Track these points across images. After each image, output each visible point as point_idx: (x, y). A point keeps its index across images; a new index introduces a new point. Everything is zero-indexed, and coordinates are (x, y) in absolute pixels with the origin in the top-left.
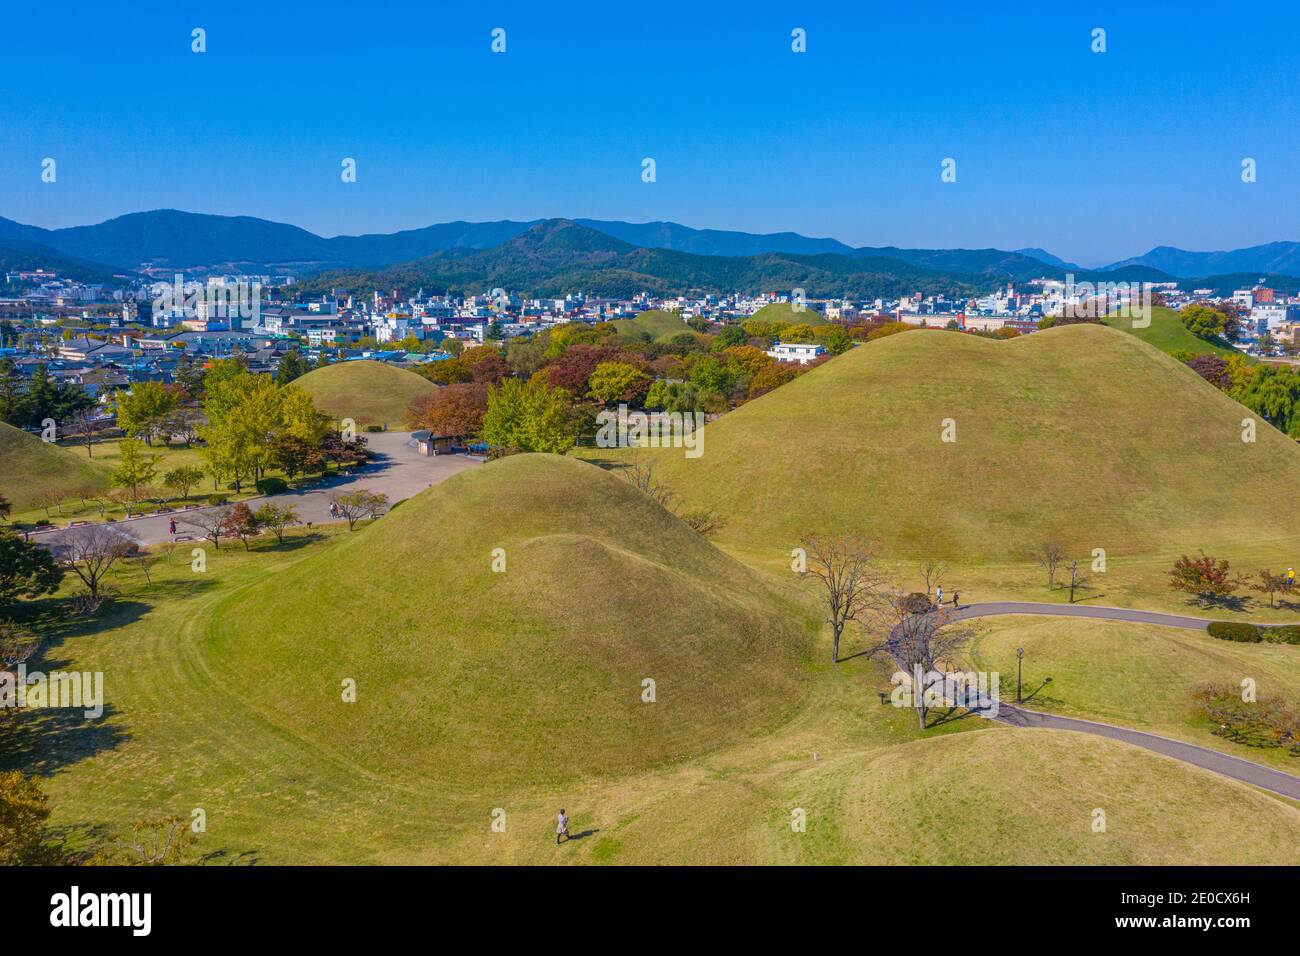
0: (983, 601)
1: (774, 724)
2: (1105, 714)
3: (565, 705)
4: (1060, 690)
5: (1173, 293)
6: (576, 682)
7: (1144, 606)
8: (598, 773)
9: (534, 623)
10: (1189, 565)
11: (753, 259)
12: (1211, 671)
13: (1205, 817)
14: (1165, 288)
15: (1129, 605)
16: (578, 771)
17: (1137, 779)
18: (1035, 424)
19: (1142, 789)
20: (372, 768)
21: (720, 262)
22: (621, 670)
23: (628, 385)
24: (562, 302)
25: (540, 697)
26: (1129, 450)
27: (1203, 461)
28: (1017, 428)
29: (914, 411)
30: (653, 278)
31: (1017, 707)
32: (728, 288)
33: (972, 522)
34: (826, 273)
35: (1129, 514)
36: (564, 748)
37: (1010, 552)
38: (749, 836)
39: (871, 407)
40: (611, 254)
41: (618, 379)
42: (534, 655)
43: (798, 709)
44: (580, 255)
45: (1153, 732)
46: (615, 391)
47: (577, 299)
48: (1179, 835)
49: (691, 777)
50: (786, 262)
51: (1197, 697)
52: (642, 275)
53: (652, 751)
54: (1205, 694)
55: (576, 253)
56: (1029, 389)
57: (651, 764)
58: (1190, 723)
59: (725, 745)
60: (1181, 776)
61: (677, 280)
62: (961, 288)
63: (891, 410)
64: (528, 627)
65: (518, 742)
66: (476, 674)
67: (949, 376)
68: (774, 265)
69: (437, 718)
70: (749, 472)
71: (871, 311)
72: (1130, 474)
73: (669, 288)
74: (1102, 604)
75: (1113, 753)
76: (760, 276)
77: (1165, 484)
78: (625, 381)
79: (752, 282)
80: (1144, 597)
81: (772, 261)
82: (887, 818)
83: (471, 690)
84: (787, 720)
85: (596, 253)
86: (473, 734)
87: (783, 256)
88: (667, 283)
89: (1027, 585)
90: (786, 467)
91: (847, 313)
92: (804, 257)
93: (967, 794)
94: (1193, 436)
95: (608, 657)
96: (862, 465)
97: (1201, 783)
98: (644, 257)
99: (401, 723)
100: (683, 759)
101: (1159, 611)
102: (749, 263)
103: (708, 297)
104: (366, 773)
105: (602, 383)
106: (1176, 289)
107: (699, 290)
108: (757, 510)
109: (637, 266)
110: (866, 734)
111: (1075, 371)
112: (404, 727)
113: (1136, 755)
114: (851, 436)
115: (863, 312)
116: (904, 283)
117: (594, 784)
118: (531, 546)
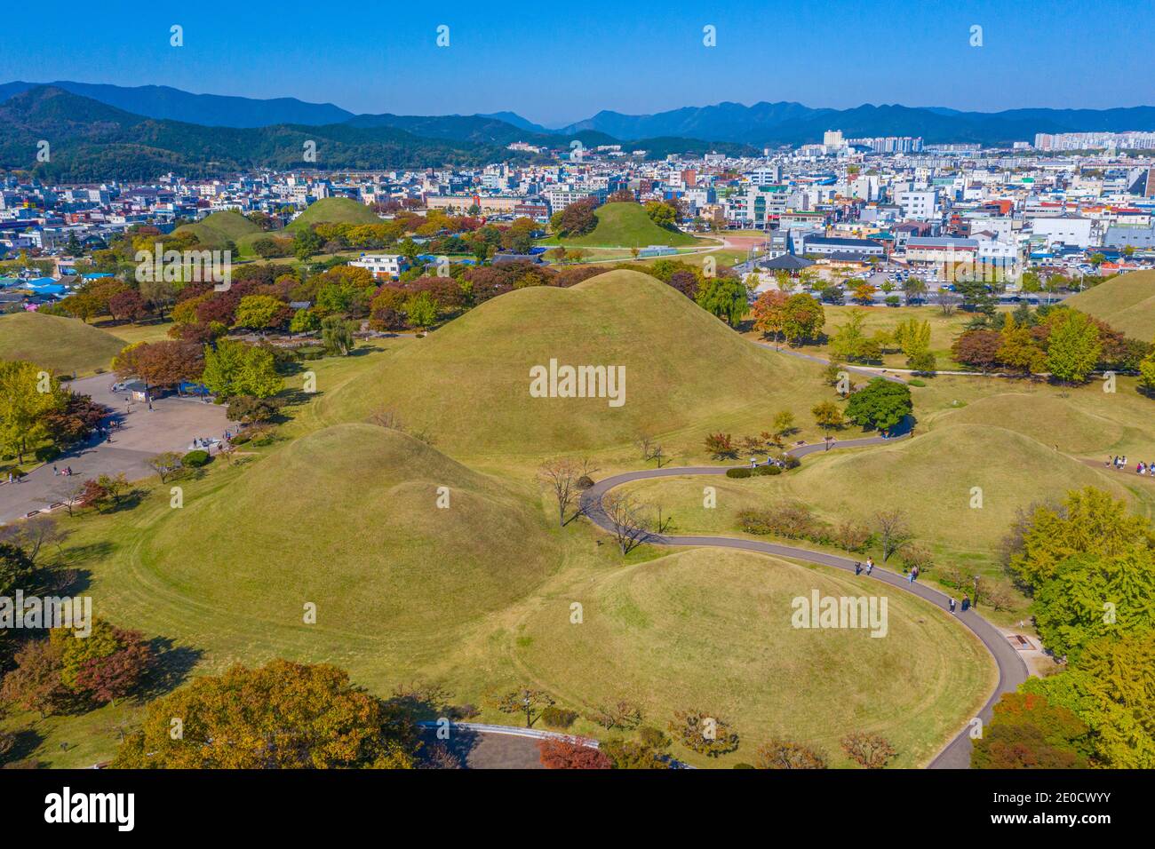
0: (615, 475)
1: (556, 567)
2: (699, 531)
3: (459, 579)
4: (677, 523)
5: (619, 154)
6: (459, 567)
7: (694, 464)
8: (491, 610)
9: (423, 540)
10: (712, 438)
11: (265, 129)
12: (738, 500)
13: (768, 573)
14: (613, 151)
15: (686, 464)
16: (481, 611)
17: (742, 565)
18: (613, 352)
19: (744, 568)
20: (371, 634)
21: (231, 133)
22: (478, 556)
23: (273, 315)
24: (98, 192)
25: (445, 579)
26: (663, 361)
27: (702, 362)
28: (604, 357)
29: (543, 352)
30: (168, 152)
31: (660, 535)
32: (244, 159)
33: (591, 422)
34: (337, 143)
35: (671, 403)
36: (469, 601)
37: (616, 439)
38: (597, 620)
39: (517, 351)
40: (114, 125)
41: (263, 310)
42: (431, 557)
43: (562, 558)
44: (77, 126)
45: (721, 536)
46: (263, 320)
47: (113, 189)
48: (762, 582)
49: (535, 602)
50: (297, 133)
51: (737, 517)
52: (155, 149)
53: (510, 594)
54: (741, 515)
55: (73, 124)
56: (604, 327)
57: (513, 600)
58: (734, 528)
59: (541, 584)
60: (755, 559)
61: (191, 154)
62: (457, 155)
63: (529, 352)
64: (420, 542)
65: (444, 604)
66: (403, 573)
67: (558, 324)
68: (286, 136)
69: (393, 601)
70: (443, 403)
71: (400, 194)
72: (666, 376)
73: (186, 162)
74: (673, 466)
75: (730, 555)
76: (274, 147)
77: (685, 380)
78: (270, 311)
79: (268, 153)
80: (692, 457)
81: (284, 132)
82: (656, 600)
83: (404, 582)
84: (560, 563)
85: (95, 123)
86: (418, 605)
87: (293, 127)
88: (183, 158)
89: (633, 460)
90: (469, 397)
91: (382, 197)
92: (314, 128)
93: (685, 584)
94: (694, 346)
95: (469, 550)
96: (519, 392)
97: (763, 561)
98: (152, 129)
99: (372, 609)
100: (526, 594)
101: (701, 466)
102: (261, 134)
103: (242, 179)
104: (370, 637)
105: (250, 314)
106: (620, 151)
107: (217, 164)
108: (458, 430)
109: (146, 139)
110: (600, 563)
111: (626, 310)
112: (375, 610)
113: (737, 554)
114: (508, 373)
115: (393, 195)
116: (408, 152)
117: (492, 615)
118: (399, 493)
